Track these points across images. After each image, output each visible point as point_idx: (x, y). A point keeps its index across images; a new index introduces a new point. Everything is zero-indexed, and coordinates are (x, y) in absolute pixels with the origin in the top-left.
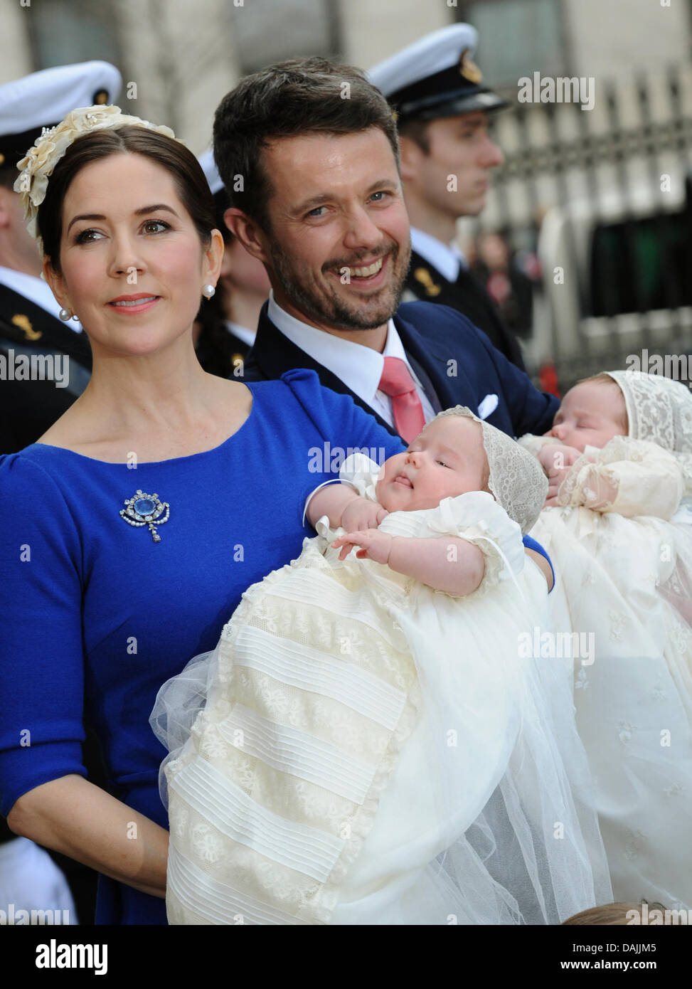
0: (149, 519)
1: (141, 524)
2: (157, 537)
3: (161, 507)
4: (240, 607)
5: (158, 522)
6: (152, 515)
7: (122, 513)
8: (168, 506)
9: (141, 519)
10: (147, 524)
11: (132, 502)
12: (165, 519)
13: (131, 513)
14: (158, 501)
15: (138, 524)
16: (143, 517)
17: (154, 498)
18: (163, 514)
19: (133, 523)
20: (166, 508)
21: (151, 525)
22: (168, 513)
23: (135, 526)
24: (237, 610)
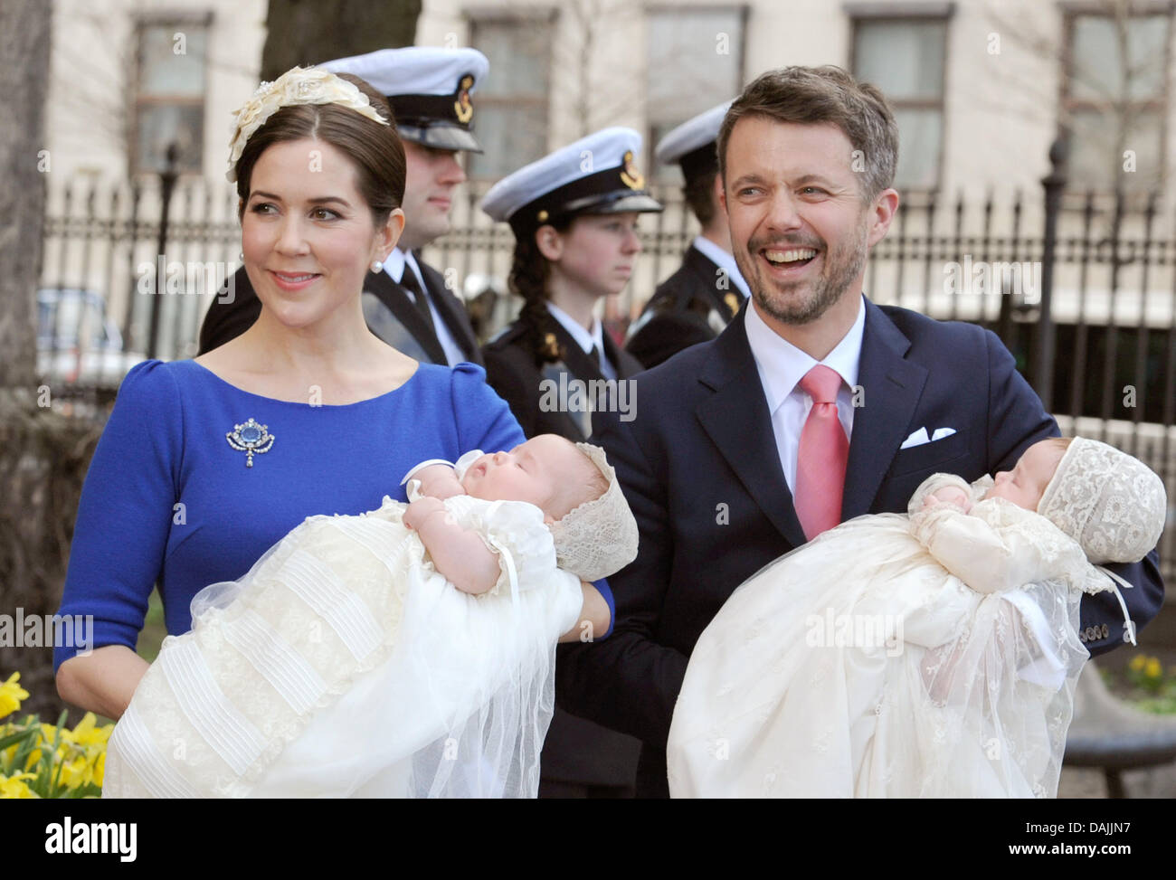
0: (250, 446)
1: (242, 449)
2: (250, 463)
3: (266, 438)
4: (299, 527)
5: (258, 451)
6: (255, 443)
7: (228, 435)
8: (273, 438)
9: (244, 445)
10: (248, 449)
11: (240, 428)
12: (266, 449)
13: (236, 437)
14: (266, 432)
15: (238, 448)
16: (246, 443)
17: (264, 428)
18: (266, 444)
19: (234, 446)
20: (271, 440)
21: (250, 452)
22: (270, 445)
23: (235, 449)
24: (295, 529)
